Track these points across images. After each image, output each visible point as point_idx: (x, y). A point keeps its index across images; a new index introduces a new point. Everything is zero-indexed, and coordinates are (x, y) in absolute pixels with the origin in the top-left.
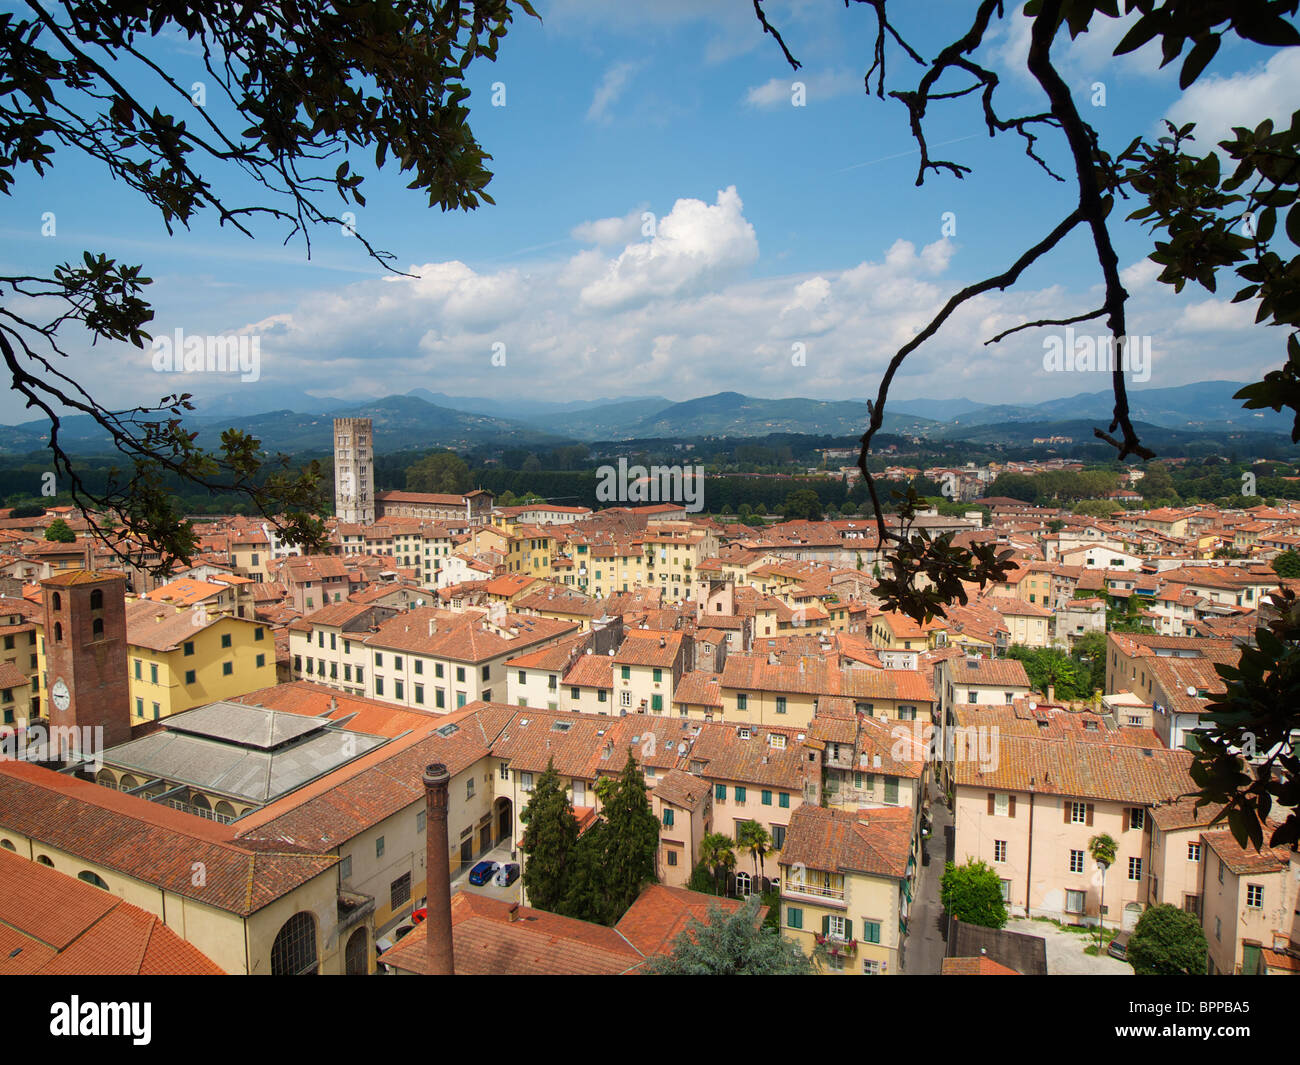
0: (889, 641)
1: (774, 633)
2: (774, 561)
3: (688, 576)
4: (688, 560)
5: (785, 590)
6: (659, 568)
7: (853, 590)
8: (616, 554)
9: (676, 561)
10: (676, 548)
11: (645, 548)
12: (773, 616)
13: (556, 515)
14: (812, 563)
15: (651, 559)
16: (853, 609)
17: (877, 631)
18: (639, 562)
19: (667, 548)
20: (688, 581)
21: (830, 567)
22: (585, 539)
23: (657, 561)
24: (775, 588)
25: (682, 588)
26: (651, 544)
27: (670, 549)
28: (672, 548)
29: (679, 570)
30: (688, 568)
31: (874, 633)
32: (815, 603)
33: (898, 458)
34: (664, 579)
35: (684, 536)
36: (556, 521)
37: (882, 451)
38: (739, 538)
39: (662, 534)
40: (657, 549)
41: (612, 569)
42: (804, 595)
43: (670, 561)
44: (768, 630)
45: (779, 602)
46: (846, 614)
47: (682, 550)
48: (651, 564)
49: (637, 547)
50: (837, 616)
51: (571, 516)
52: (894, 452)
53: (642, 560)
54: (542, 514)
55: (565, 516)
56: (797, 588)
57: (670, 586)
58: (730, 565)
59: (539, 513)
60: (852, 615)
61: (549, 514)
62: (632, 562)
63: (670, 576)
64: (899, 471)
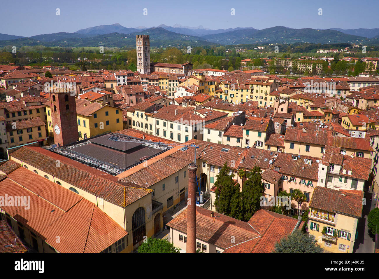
0: (349, 126)
1: (301, 121)
2: (301, 93)
3: (266, 98)
4: (266, 91)
5: (307, 104)
6: (255, 94)
7: (334, 105)
8: (239, 88)
9: (262, 92)
10: (262, 86)
11: (250, 86)
12: (302, 114)
13: (215, 72)
14: (317, 94)
15: (252, 90)
16: (334, 113)
17: (344, 122)
18: (247, 91)
19: (259, 86)
20: (266, 99)
21: (324, 96)
22: (227, 82)
23: (254, 91)
24: (303, 103)
25: (263, 101)
26: (252, 85)
27: (260, 87)
28: (261, 86)
29: (263, 95)
30: (266, 94)
31: (342, 123)
32: (319, 110)
33: (349, 54)
34: (257, 98)
35: (265, 82)
36: (215, 75)
37: (342, 50)
38: (286, 84)
39: (257, 81)
40: (255, 86)
41: (237, 93)
42: (315, 106)
43: (259, 91)
44: (299, 119)
45: (304, 109)
46: (331, 115)
47: (264, 87)
48: (252, 92)
49: (247, 86)
50: (327, 115)
51: (220, 73)
52: (348, 51)
53: (249, 90)
54: (210, 72)
55: (218, 73)
56: (312, 104)
57: (259, 100)
58: (283, 94)
59: (209, 72)
60: (333, 115)
61: (212, 72)
62: (245, 91)
63: (259, 97)
64: (350, 59)
